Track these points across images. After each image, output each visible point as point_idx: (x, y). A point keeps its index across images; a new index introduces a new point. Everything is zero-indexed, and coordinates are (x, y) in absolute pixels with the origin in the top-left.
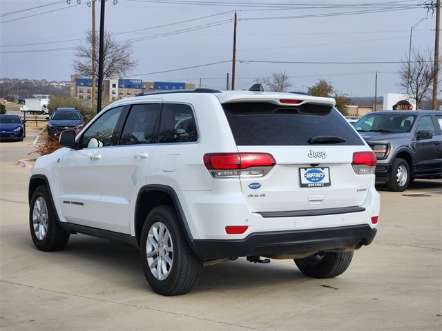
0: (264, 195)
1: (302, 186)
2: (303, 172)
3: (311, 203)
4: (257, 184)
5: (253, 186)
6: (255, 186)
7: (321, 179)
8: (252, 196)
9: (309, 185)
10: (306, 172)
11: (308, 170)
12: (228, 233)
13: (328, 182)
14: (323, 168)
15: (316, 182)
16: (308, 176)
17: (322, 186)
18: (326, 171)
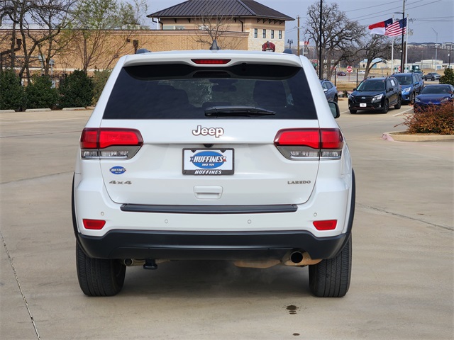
0: (129, 183)
1: (185, 173)
2: (189, 154)
3: (201, 196)
4: (121, 168)
5: (115, 170)
6: (118, 170)
7: (219, 164)
8: (114, 182)
9: (196, 172)
10: (193, 154)
11: (197, 152)
12: (86, 228)
13: (231, 169)
14: (223, 150)
15: (208, 169)
16: (196, 159)
17: (218, 175)
18: (228, 154)
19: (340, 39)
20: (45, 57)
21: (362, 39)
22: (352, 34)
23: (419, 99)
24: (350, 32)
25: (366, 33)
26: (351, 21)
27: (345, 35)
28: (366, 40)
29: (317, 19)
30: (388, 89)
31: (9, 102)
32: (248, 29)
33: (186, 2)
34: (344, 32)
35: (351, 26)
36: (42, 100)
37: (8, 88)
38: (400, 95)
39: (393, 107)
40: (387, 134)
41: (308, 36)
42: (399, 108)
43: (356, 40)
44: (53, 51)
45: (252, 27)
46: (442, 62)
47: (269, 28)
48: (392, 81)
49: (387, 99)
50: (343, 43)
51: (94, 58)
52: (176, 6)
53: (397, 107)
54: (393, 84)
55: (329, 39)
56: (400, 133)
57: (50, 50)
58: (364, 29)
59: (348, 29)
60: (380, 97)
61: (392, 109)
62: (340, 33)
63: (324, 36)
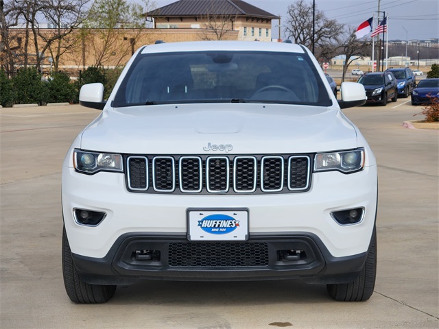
19: (319, 37)
20: (55, 55)
21: (340, 37)
22: (330, 32)
23: (416, 92)
24: (329, 30)
25: (344, 31)
26: (330, 19)
27: (324, 32)
28: (344, 38)
29: (296, 18)
30: (386, 83)
31: (32, 97)
32: (238, 27)
33: (178, 2)
34: (323, 30)
35: (330, 24)
36: (61, 95)
37: (31, 83)
38: (397, 89)
39: (390, 100)
40: (408, 122)
41: (288, 33)
42: (395, 101)
43: (335, 38)
44: (62, 49)
45: (243, 25)
46: (409, 58)
47: (257, 27)
48: (389, 76)
49: (386, 93)
50: (322, 40)
51: (107, 55)
52: (168, 6)
53: (394, 100)
54: (391, 79)
55: (308, 37)
56: (418, 122)
57: (59, 48)
58: (342, 27)
59: (327, 27)
60: (379, 90)
61: (389, 102)
62: (319, 31)
63: (303, 34)
